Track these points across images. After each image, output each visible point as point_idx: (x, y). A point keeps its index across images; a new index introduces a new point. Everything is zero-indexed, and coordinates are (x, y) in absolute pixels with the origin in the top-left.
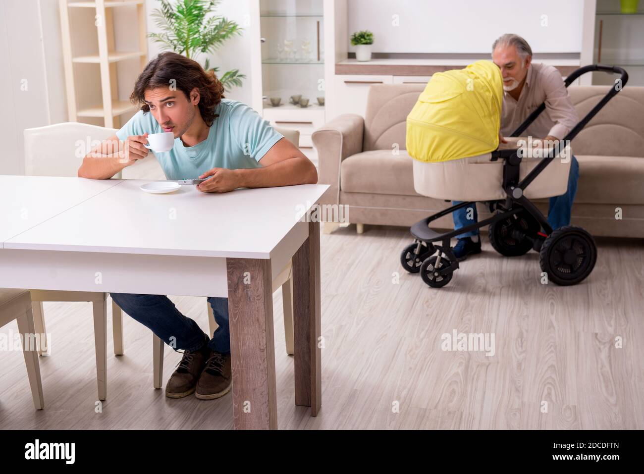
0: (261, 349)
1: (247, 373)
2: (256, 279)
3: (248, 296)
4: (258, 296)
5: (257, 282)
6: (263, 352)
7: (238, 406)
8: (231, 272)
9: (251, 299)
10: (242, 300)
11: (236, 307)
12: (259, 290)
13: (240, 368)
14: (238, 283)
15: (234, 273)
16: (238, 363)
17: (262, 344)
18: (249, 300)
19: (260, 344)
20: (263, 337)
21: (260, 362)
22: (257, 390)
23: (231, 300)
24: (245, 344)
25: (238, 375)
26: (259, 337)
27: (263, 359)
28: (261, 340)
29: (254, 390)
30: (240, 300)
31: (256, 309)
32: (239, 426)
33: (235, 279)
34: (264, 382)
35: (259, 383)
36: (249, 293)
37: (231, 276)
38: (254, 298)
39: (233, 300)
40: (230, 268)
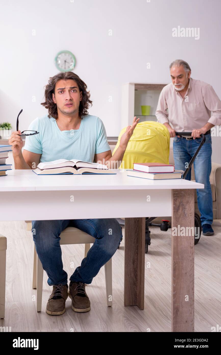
0: (191, 247)
1: (182, 263)
2: (190, 203)
3: (185, 214)
4: (191, 213)
5: (191, 205)
6: (192, 248)
7: (176, 285)
8: (175, 200)
9: (187, 216)
10: (181, 217)
11: (177, 221)
12: (192, 209)
13: (178, 260)
14: (179, 207)
15: (177, 200)
16: (177, 257)
17: (192, 244)
18: (185, 216)
19: (191, 244)
20: (192, 239)
21: (190, 255)
22: (187, 274)
23: (175, 217)
24: (182, 244)
25: (177, 265)
26: (190, 239)
27: (192, 253)
28: (191, 241)
29: (186, 273)
30: (180, 217)
31: (189, 222)
32: (176, 298)
33: (178, 203)
34: (192, 268)
35: (189, 269)
36: (186, 212)
37: (176, 202)
38: (188, 215)
39: (176, 217)
40: (175, 197)
